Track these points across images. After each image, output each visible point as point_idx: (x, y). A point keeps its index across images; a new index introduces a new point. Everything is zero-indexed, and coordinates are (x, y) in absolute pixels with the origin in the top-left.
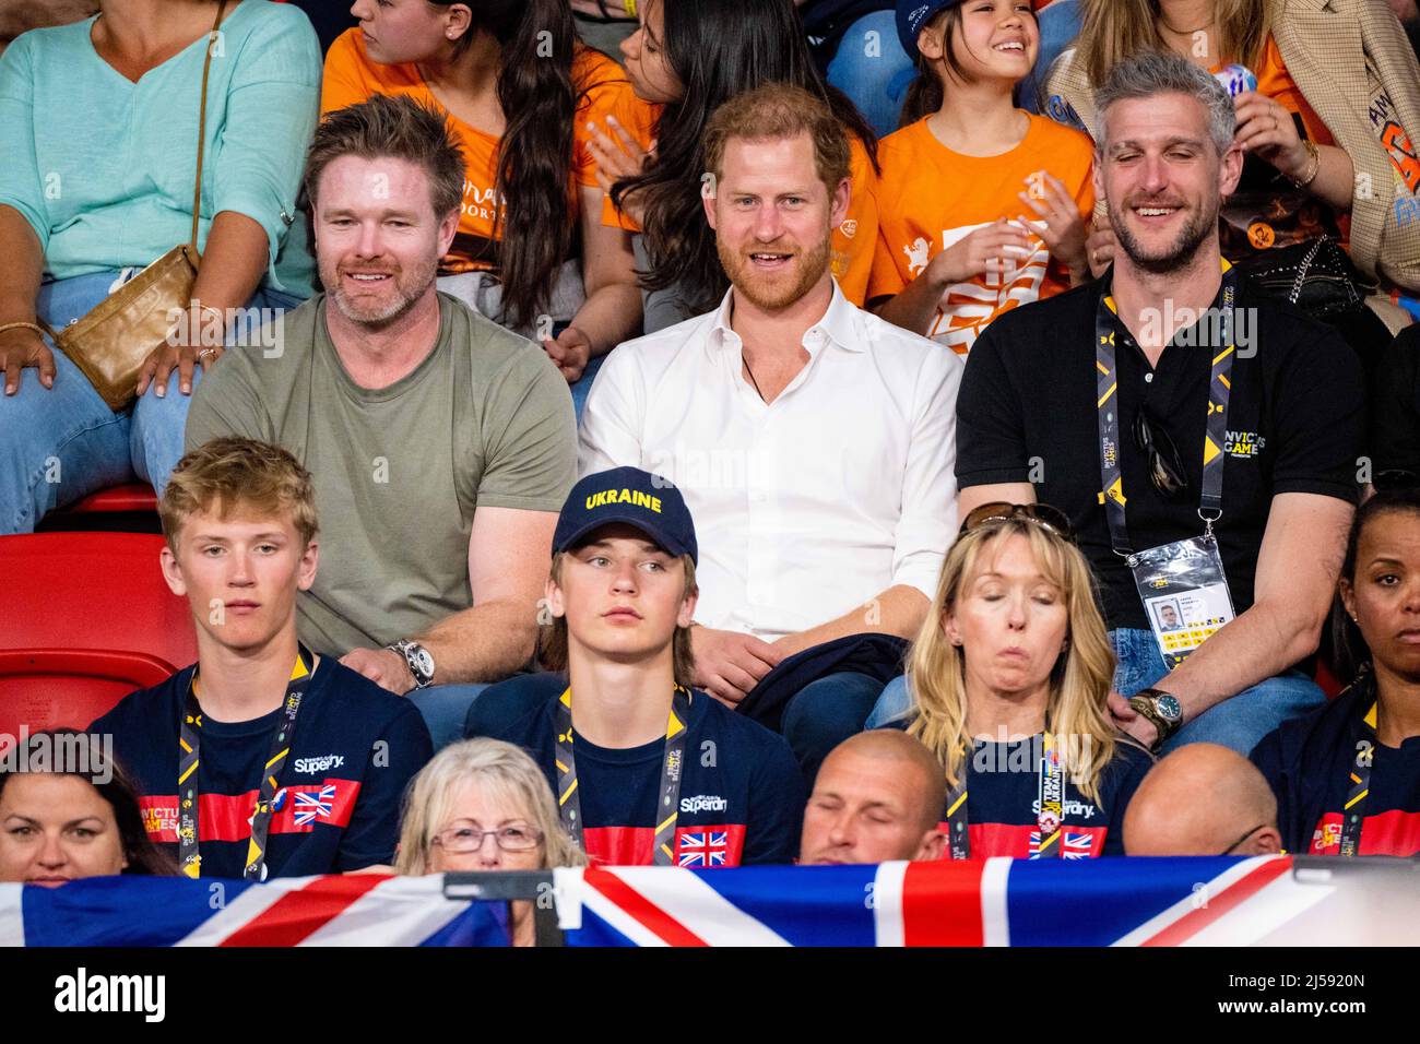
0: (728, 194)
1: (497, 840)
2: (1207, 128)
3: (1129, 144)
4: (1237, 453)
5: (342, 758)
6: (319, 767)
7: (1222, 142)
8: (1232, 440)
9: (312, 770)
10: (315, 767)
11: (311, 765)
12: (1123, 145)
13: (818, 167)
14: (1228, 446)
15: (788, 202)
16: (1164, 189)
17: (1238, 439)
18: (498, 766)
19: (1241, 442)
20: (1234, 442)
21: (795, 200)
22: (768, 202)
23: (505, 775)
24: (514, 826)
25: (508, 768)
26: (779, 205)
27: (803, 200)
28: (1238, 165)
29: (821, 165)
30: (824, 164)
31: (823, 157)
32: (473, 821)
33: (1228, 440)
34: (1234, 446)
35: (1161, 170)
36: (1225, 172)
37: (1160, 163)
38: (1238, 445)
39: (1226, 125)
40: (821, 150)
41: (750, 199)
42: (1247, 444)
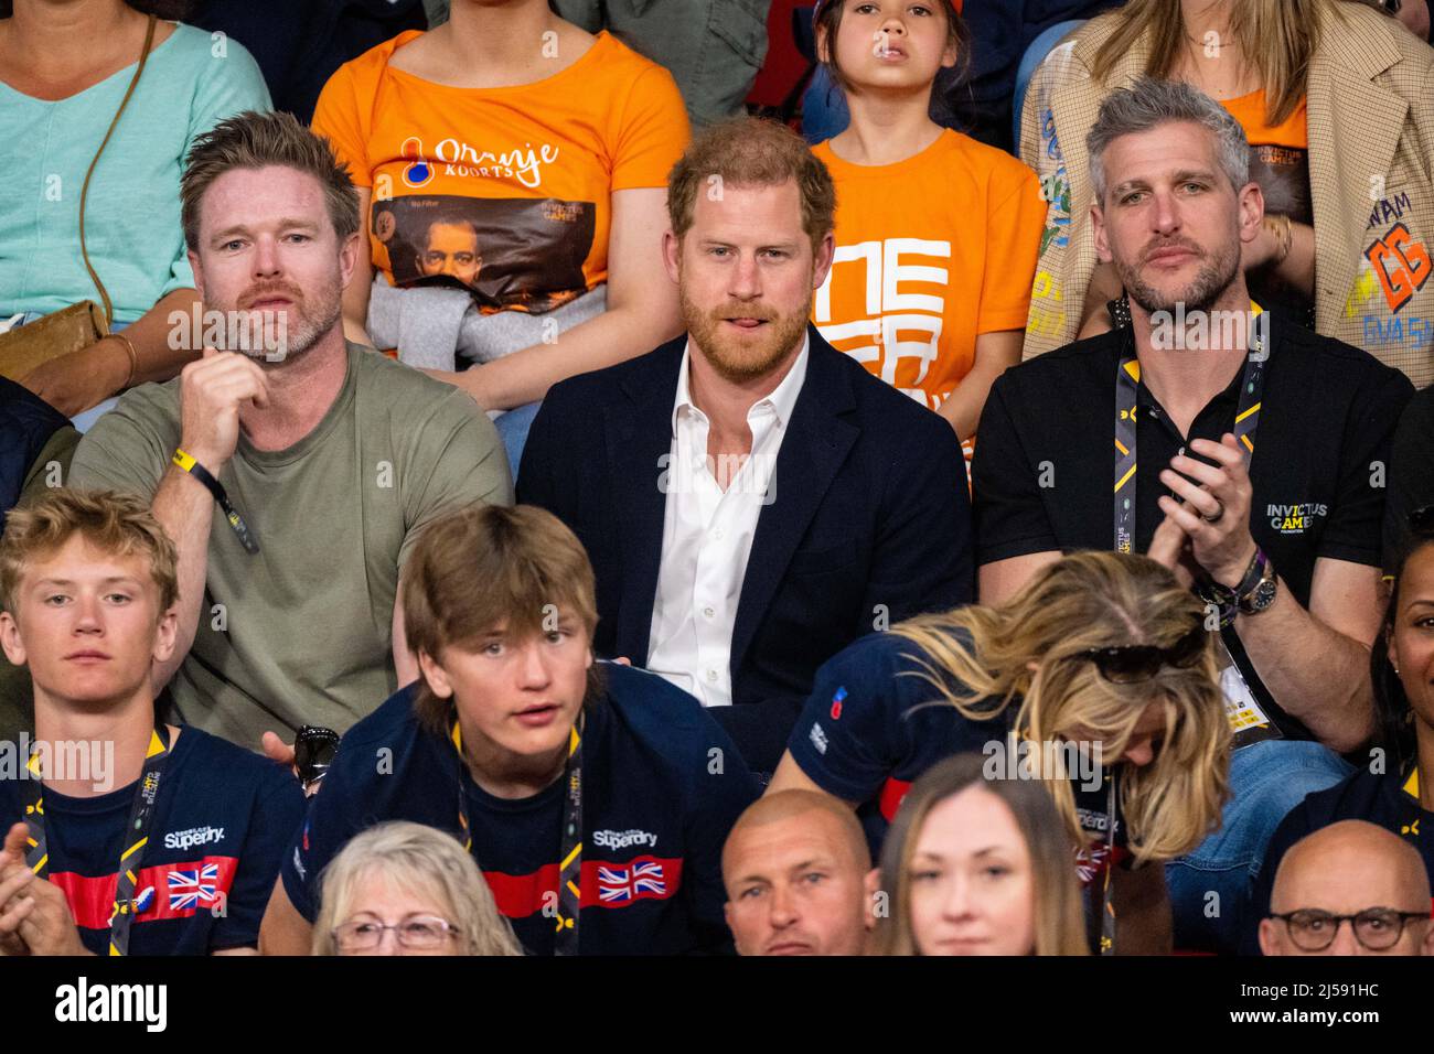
0: (700, 242)
1: (399, 936)
2: (1218, 159)
3: (1134, 184)
4: (1287, 528)
5: (222, 830)
6: (193, 840)
7: (1235, 176)
8: (1280, 514)
9: (185, 845)
10: (188, 840)
11: (184, 839)
12: (1128, 185)
13: (804, 219)
14: (1276, 523)
15: (768, 254)
16: (1176, 229)
17: (1288, 513)
18: (404, 851)
19: (1291, 517)
20: (1283, 517)
21: (776, 254)
22: (747, 254)
23: (414, 862)
24: (419, 920)
25: (417, 855)
26: (759, 258)
27: (786, 254)
28: (1259, 205)
29: (808, 217)
30: (811, 215)
31: (811, 207)
32: (372, 914)
33: (1276, 515)
34: (1283, 522)
35: (1174, 210)
36: (1244, 215)
37: (1171, 200)
38: (1288, 520)
39: (1239, 156)
40: (808, 198)
41: (725, 250)
42: (1297, 518)
